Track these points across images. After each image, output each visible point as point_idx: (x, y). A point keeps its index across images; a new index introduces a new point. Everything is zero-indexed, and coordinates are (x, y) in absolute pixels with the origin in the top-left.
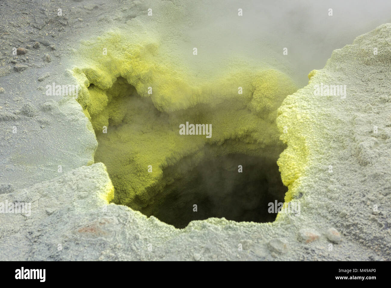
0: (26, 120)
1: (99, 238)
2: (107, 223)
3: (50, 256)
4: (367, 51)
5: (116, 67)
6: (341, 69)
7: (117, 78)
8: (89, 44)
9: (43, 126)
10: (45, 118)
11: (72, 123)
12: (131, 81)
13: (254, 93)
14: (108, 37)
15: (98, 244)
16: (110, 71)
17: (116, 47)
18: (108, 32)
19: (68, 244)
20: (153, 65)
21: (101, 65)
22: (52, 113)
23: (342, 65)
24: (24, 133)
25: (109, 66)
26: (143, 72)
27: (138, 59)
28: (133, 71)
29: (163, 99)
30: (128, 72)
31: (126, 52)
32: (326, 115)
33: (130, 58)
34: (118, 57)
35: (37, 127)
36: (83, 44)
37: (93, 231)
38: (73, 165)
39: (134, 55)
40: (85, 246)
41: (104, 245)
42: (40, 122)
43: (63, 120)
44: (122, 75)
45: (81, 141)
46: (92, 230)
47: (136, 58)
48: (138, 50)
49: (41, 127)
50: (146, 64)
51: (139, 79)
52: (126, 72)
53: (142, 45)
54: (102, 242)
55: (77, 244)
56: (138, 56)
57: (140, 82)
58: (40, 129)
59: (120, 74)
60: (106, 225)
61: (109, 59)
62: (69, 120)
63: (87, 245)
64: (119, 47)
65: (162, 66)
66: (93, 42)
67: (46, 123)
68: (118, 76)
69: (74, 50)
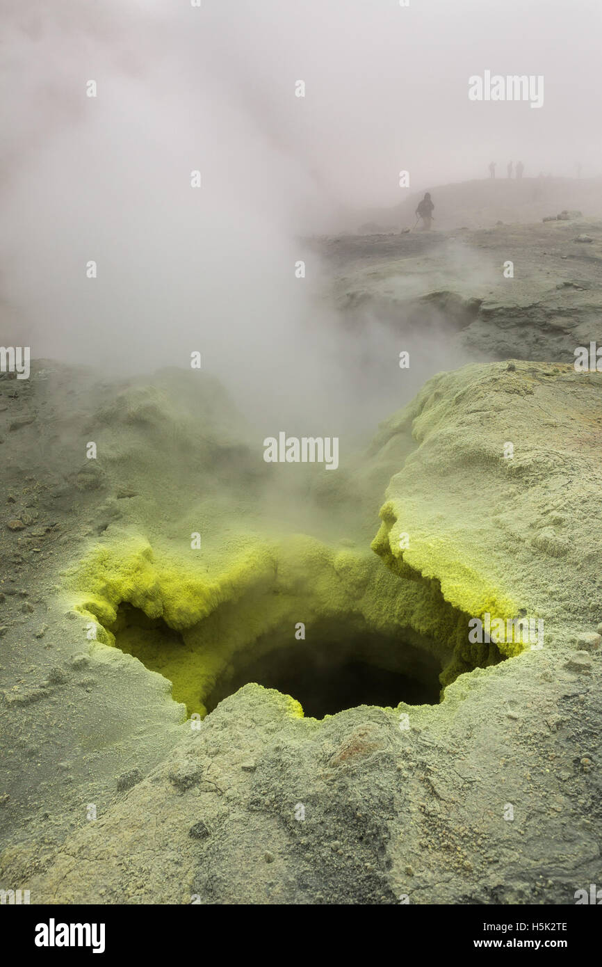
0: (62, 690)
1: (374, 754)
2: (368, 732)
3: (325, 812)
4: (438, 462)
5: (114, 591)
6: (417, 491)
7: (119, 605)
8: (72, 573)
9: (89, 689)
10: (87, 677)
11: (124, 670)
12: (137, 603)
13: (279, 568)
14: (93, 557)
15: (380, 762)
16: (109, 599)
17: (106, 567)
18: (90, 550)
19: (341, 782)
20: (156, 574)
21: (97, 595)
22: (91, 668)
23: (416, 487)
24: (71, 706)
25: (106, 592)
26: (149, 587)
27: (139, 572)
28: (138, 588)
29: (180, 611)
30: (132, 592)
31: (120, 569)
32: (461, 531)
33: (129, 574)
34: (114, 577)
35: (82, 693)
36: (63, 575)
37: (360, 750)
38: (169, 718)
39: (133, 568)
40: (366, 773)
41: (389, 759)
42: (82, 685)
43: (110, 671)
44: (125, 597)
45: (153, 686)
46: (357, 749)
47: (135, 572)
48: (135, 561)
49: (88, 691)
50: (149, 575)
51: (146, 597)
52: (129, 593)
53: (137, 554)
54: (384, 756)
55: (353, 775)
56: (138, 569)
57: (147, 599)
58: (88, 694)
59: (122, 598)
60: (370, 734)
61: (103, 585)
62: (119, 668)
63: (367, 770)
64: (110, 565)
65: (167, 573)
66: (75, 569)
67: (92, 684)
68: (120, 602)
69: (58, 587)
